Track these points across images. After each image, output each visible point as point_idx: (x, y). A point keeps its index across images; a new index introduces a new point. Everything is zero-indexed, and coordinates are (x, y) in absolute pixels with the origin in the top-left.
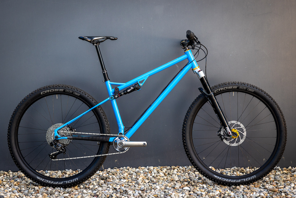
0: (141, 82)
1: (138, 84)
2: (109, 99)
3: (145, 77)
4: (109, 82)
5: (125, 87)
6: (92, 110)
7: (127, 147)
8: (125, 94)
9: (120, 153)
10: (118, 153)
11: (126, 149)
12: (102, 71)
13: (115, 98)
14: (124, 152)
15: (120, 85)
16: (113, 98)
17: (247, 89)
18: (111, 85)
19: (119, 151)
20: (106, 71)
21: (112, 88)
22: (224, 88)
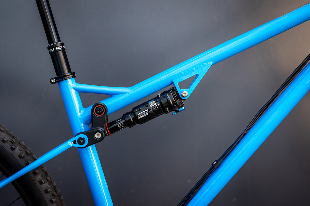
0: (186, 84)
1: (174, 90)
2: (70, 143)
3: (198, 65)
4: (70, 84)
5: (129, 101)
6: (13, 182)
8: (128, 124)
12: (47, 45)
13: (93, 141)
15: (110, 95)
16: (87, 140)
18: (81, 93)
20: (62, 45)
21: (85, 105)
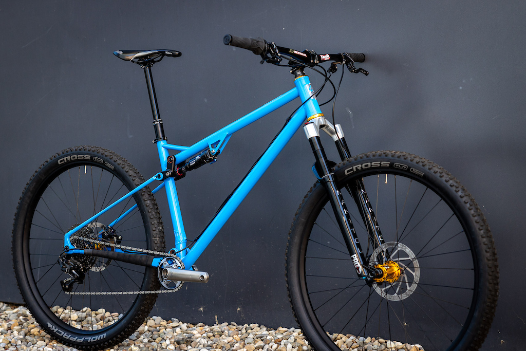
0: (214, 145)
2: (154, 178)
3: (221, 134)
7: (180, 282)
9: (169, 291)
10: (165, 291)
11: (177, 285)
14: (175, 291)
16: (162, 177)
17: (409, 168)
18: (167, 149)
19: (166, 287)
20: (161, 121)
22: (364, 165)
